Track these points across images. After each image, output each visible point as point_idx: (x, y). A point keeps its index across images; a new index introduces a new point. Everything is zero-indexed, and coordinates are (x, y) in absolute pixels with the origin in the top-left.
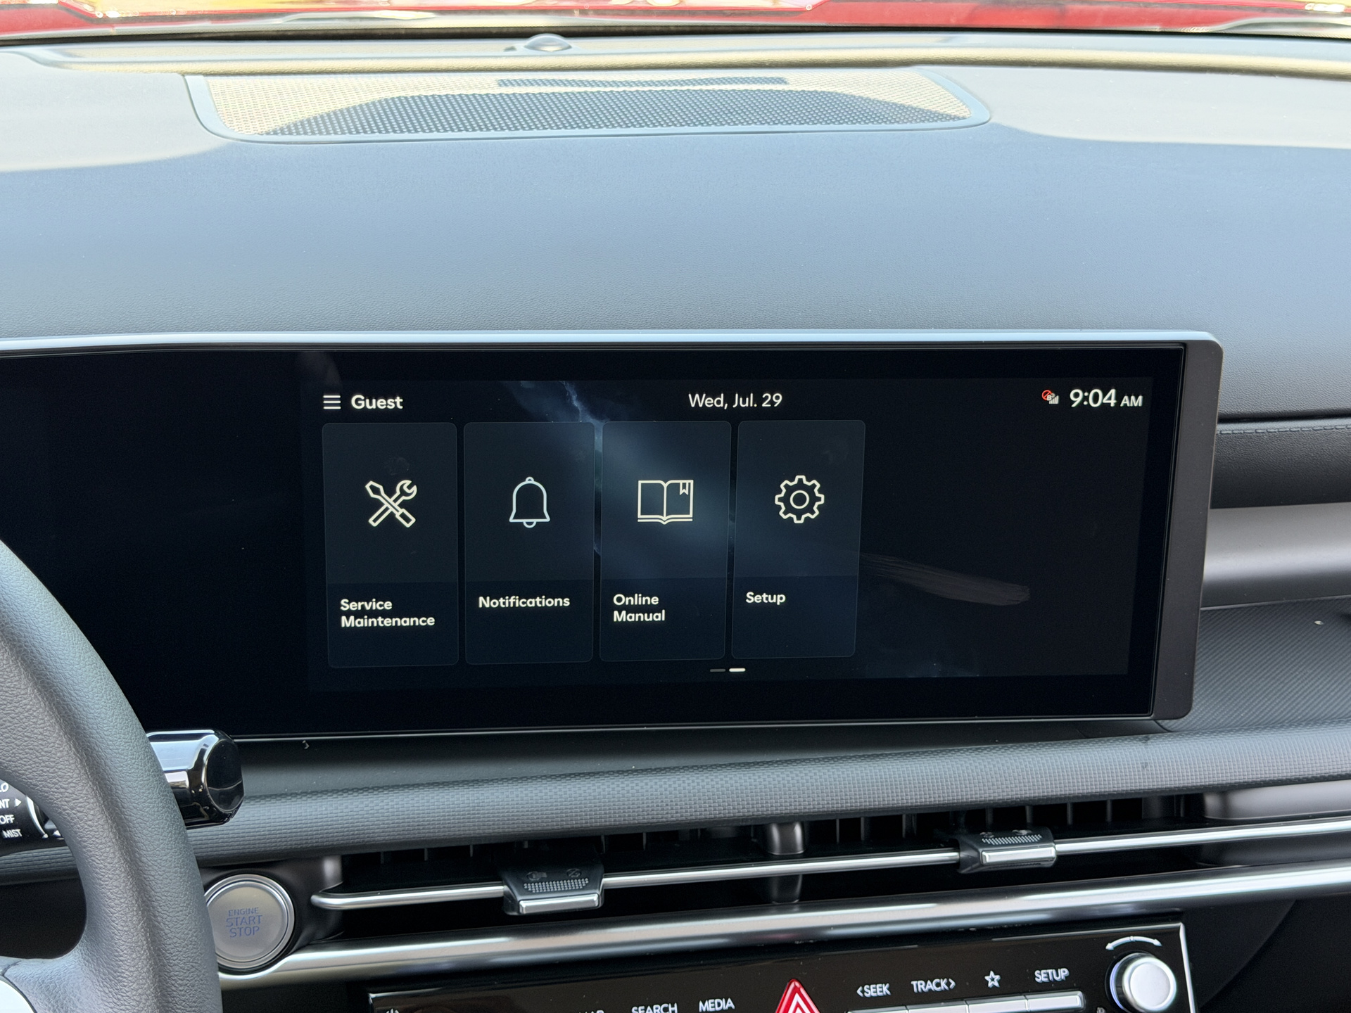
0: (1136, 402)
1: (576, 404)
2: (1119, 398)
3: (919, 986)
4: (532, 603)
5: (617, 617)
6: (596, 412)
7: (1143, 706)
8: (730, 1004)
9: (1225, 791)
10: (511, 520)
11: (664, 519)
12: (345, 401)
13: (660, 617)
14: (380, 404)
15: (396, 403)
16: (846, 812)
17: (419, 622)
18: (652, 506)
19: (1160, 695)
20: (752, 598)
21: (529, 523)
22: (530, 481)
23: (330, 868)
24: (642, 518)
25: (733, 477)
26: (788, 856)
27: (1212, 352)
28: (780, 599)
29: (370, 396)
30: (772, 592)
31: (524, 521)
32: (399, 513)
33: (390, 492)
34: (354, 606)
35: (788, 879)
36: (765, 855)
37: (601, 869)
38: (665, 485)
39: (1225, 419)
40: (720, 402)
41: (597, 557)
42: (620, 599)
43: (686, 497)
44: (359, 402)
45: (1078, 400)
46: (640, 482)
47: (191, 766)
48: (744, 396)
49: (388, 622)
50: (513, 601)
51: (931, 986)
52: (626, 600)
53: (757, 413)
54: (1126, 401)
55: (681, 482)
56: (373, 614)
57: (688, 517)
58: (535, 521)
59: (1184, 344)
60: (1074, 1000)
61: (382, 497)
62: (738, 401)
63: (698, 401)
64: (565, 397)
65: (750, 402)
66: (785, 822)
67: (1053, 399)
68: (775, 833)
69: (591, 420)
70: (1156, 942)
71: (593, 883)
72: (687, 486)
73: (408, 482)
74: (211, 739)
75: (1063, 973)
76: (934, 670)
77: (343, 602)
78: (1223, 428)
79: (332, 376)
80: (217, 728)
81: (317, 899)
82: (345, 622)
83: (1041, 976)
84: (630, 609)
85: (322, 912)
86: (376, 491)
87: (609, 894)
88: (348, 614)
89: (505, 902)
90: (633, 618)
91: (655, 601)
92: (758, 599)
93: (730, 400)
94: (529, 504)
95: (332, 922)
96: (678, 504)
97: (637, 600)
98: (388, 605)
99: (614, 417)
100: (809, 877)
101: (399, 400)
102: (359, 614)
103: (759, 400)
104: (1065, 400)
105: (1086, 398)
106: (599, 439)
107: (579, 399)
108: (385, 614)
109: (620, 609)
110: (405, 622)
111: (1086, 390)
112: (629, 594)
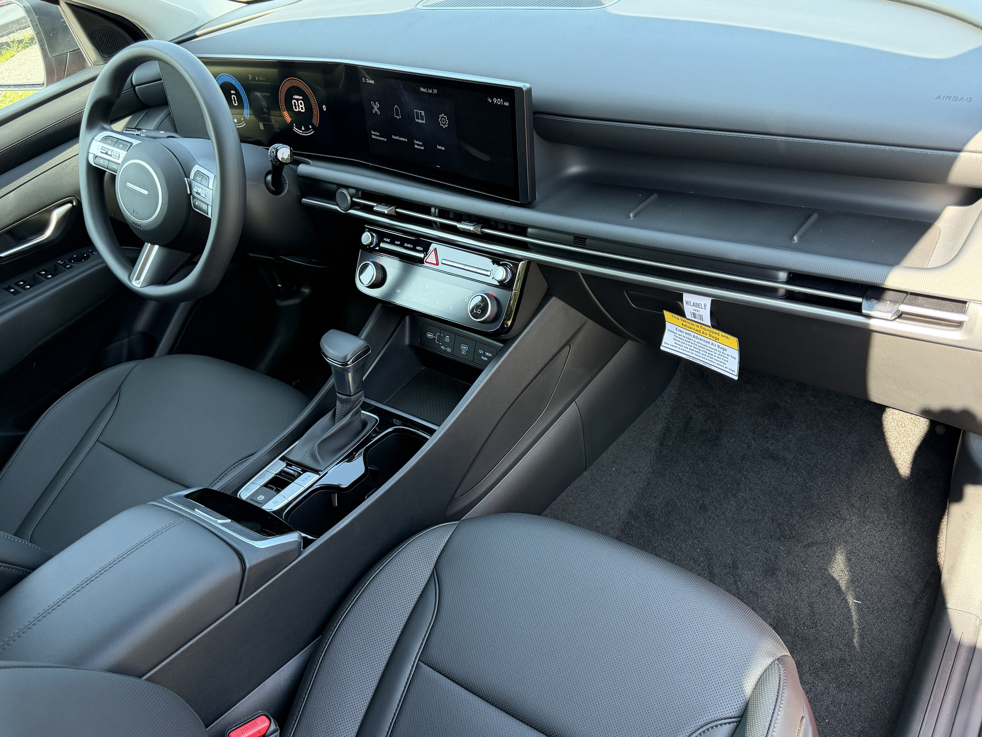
0: (507, 104)
1: (402, 88)
2: (503, 102)
4: (401, 139)
5: (415, 146)
6: (405, 90)
10: (394, 116)
11: (420, 121)
12: (366, 80)
13: (423, 148)
14: (371, 82)
17: (384, 139)
18: (418, 117)
19: (521, 196)
21: (398, 117)
22: (396, 106)
24: (417, 120)
25: (431, 112)
26: (434, 216)
28: (443, 148)
29: (369, 79)
30: (442, 146)
32: (377, 110)
33: (375, 105)
34: (374, 133)
36: (431, 214)
38: (419, 112)
40: (425, 91)
41: (410, 129)
42: (415, 142)
43: (423, 116)
44: (368, 81)
46: (415, 110)
48: (430, 90)
49: (379, 138)
50: (398, 138)
52: (417, 142)
57: (424, 122)
63: (422, 89)
64: (400, 86)
65: (431, 92)
67: (490, 101)
68: (432, 209)
69: (405, 92)
70: (511, 265)
72: (423, 113)
73: (377, 103)
77: (372, 131)
81: (353, 199)
82: (373, 137)
84: (418, 145)
85: (358, 203)
86: (373, 104)
90: (418, 147)
91: (421, 143)
92: (439, 147)
93: (427, 90)
94: (397, 113)
95: (361, 206)
96: (422, 118)
97: (419, 142)
98: (379, 134)
101: (374, 81)
102: (374, 135)
103: (433, 91)
104: (493, 102)
105: (497, 101)
106: (406, 97)
108: (377, 136)
109: (416, 144)
110: (382, 139)
111: (497, 99)
112: (417, 140)
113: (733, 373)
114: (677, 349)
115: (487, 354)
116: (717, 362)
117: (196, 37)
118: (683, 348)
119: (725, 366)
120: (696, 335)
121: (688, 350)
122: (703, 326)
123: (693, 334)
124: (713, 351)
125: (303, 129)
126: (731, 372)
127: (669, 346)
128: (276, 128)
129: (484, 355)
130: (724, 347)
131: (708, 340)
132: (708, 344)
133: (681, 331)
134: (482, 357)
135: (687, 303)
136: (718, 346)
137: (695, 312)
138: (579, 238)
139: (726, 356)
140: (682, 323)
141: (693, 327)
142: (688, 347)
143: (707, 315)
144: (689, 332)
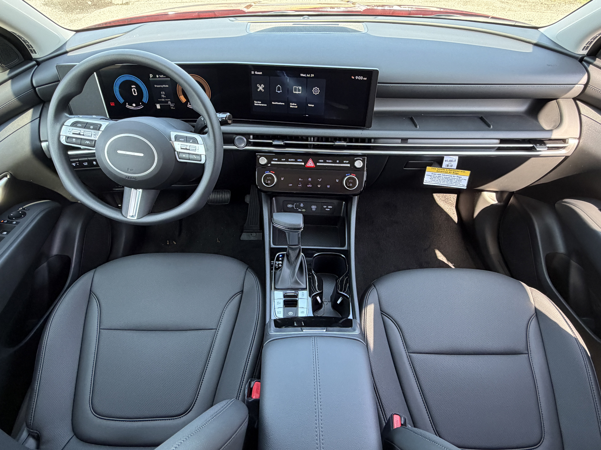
0: (365, 79)
1: (285, 75)
2: (363, 78)
3: (327, 161)
4: (279, 104)
5: (291, 106)
7: (364, 126)
8: (302, 160)
9: (375, 138)
10: (276, 91)
11: (297, 93)
12: (254, 73)
13: (296, 107)
14: (259, 73)
15: (261, 73)
17: (265, 105)
18: (295, 91)
19: (367, 124)
20: (309, 105)
21: (279, 92)
22: (279, 86)
23: (251, 137)
24: (294, 92)
25: (307, 86)
26: (311, 141)
27: (377, 72)
28: (313, 106)
29: (258, 72)
30: (312, 105)
31: (278, 92)
32: (262, 89)
33: (260, 86)
34: (256, 102)
35: (311, 145)
36: (307, 141)
37: (284, 140)
38: (297, 88)
39: (379, 83)
40: (305, 75)
41: (288, 97)
42: (291, 104)
43: (300, 89)
44: (256, 73)
45: (357, 78)
46: (294, 87)
47: (225, 117)
48: (308, 74)
49: (260, 105)
50: (277, 103)
51: (329, 161)
52: (292, 104)
53: (310, 77)
54: (364, 79)
55: (299, 87)
56: (259, 103)
57: (300, 93)
59: (373, 70)
60: (349, 165)
61: (259, 87)
62: (308, 75)
63: (302, 75)
64: (284, 73)
66: (311, 137)
67: (353, 78)
68: (309, 138)
69: (287, 77)
70: (362, 159)
71: (283, 142)
72: (300, 88)
73: (263, 85)
74: (228, 114)
75: (348, 162)
76: (335, 118)
78: (378, 84)
79: (253, 69)
80: (229, 113)
81: (249, 140)
82: (255, 104)
83: (344, 162)
85: (250, 142)
86: (259, 86)
87: (285, 143)
88: (255, 103)
89: (271, 143)
90: (293, 107)
91: (296, 105)
92: (310, 105)
93: (306, 75)
94: (279, 89)
95: (252, 143)
96: (299, 90)
97: (294, 104)
98: (261, 102)
99: (290, 77)
102: (257, 103)
103: (310, 75)
104: (355, 78)
105: (358, 78)
106: (288, 80)
108: (260, 104)
109: (291, 105)
110: (263, 105)
111: (358, 76)
112: (292, 103)
113: (464, 186)
114: (432, 182)
115: (329, 207)
116: (455, 183)
117: (66, 52)
118: (435, 181)
119: (459, 184)
120: (444, 174)
121: (438, 181)
122: (450, 170)
123: (442, 174)
124: (453, 179)
126: (462, 186)
127: (428, 182)
128: (172, 107)
129: (327, 208)
130: (461, 176)
131: (451, 175)
132: (450, 177)
133: (435, 174)
134: (326, 209)
135: (446, 161)
136: (457, 177)
137: (449, 164)
138: (404, 140)
139: (461, 180)
140: (438, 170)
141: (445, 171)
142: (439, 180)
143: (455, 164)
144: (440, 174)
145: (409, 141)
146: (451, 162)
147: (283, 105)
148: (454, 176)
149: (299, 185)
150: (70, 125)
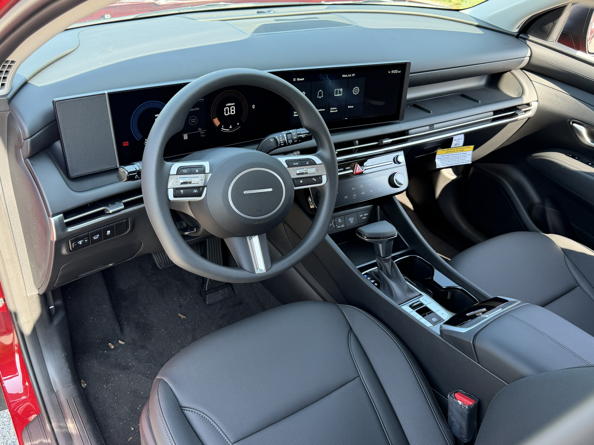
0: (400, 72)
1: (327, 78)
2: (398, 71)
5: (331, 111)
6: (330, 79)
7: (398, 119)
8: (349, 168)
9: (408, 131)
10: (318, 97)
11: (338, 95)
12: (296, 79)
13: (337, 111)
14: (301, 79)
15: (303, 79)
16: (360, 139)
18: (337, 93)
19: (400, 117)
20: (349, 107)
21: (320, 97)
22: (320, 90)
24: (335, 95)
25: (347, 88)
26: (356, 145)
27: (410, 63)
28: (352, 107)
29: (300, 78)
30: (351, 106)
31: (319, 97)
35: (356, 149)
36: (353, 145)
38: (338, 90)
39: (411, 73)
40: (346, 76)
41: (329, 102)
42: (331, 109)
43: (341, 91)
44: (298, 79)
46: (335, 90)
48: (350, 75)
55: (340, 89)
57: (341, 95)
58: (321, 97)
59: (406, 62)
63: (344, 76)
64: (326, 76)
65: (350, 76)
66: (355, 140)
67: (389, 72)
68: (354, 142)
69: (329, 80)
72: (341, 90)
73: (304, 92)
76: (372, 116)
77: (294, 112)
78: (410, 75)
79: (295, 75)
84: (333, 110)
88: (295, 114)
90: (333, 111)
91: (336, 108)
93: (348, 75)
94: (320, 94)
96: (340, 93)
97: (334, 108)
99: (332, 80)
100: (359, 148)
101: (304, 79)
103: (352, 75)
104: (391, 72)
105: (394, 72)
106: (330, 83)
107: (328, 77)
109: (331, 110)
111: (394, 70)
112: (333, 108)
114: (443, 164)
115: (365, 215)
118: (445, 163)
119: (465, 160)
120: (452, 154)
122: (458, 148)
123: (450, 154)
124: (459, 157)
125: (231, 127)
126: (468, 161)
127: (439, 165)
128: (202, 134)
129: (364, 216)
130: (465, 152)
131: (458, 153)
132: (457, 155)
133: (444, 156)
134: (363, 218)
135: (455, 140)
136: (463, 153)
137: (457, 143)
138: (431, 126)
139: (466, 156)
140: (447, 151)
141: (453, 150)
142: (448, 161)
143: (462, 142)
144: (448, 154)
145: (435, 126)
146: (459, 141)
147: (323, 111)
148: (460, 154)
149: (354, 195)
150: (176, 174)
